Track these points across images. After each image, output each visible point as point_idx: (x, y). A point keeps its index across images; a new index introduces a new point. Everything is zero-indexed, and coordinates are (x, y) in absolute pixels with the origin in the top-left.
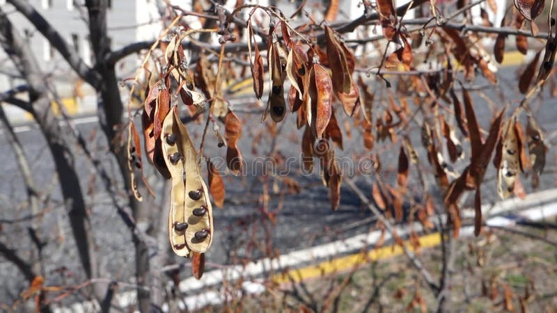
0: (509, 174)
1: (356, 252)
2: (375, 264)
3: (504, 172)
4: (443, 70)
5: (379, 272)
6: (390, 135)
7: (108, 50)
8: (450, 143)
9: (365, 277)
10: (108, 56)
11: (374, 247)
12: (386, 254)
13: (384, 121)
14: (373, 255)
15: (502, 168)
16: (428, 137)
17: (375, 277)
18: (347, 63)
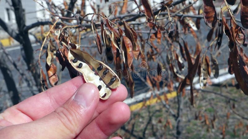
0: (204, 79)
1: (141, 101)
2: (149, 107)
3: (202, 78)
4: (174, 30)
5: (151, 110)
6: (153, 59)
7: (24, 25)
8: (179, 63)
9: (145, 113)
10: (25, 28)
11: (149, 99)
12: (154, 101)
13: (150, 52)
14: (148, 103)
15: (201, 76)
16: (169, 60)
17: (149, 112)
18: (134, 37)
